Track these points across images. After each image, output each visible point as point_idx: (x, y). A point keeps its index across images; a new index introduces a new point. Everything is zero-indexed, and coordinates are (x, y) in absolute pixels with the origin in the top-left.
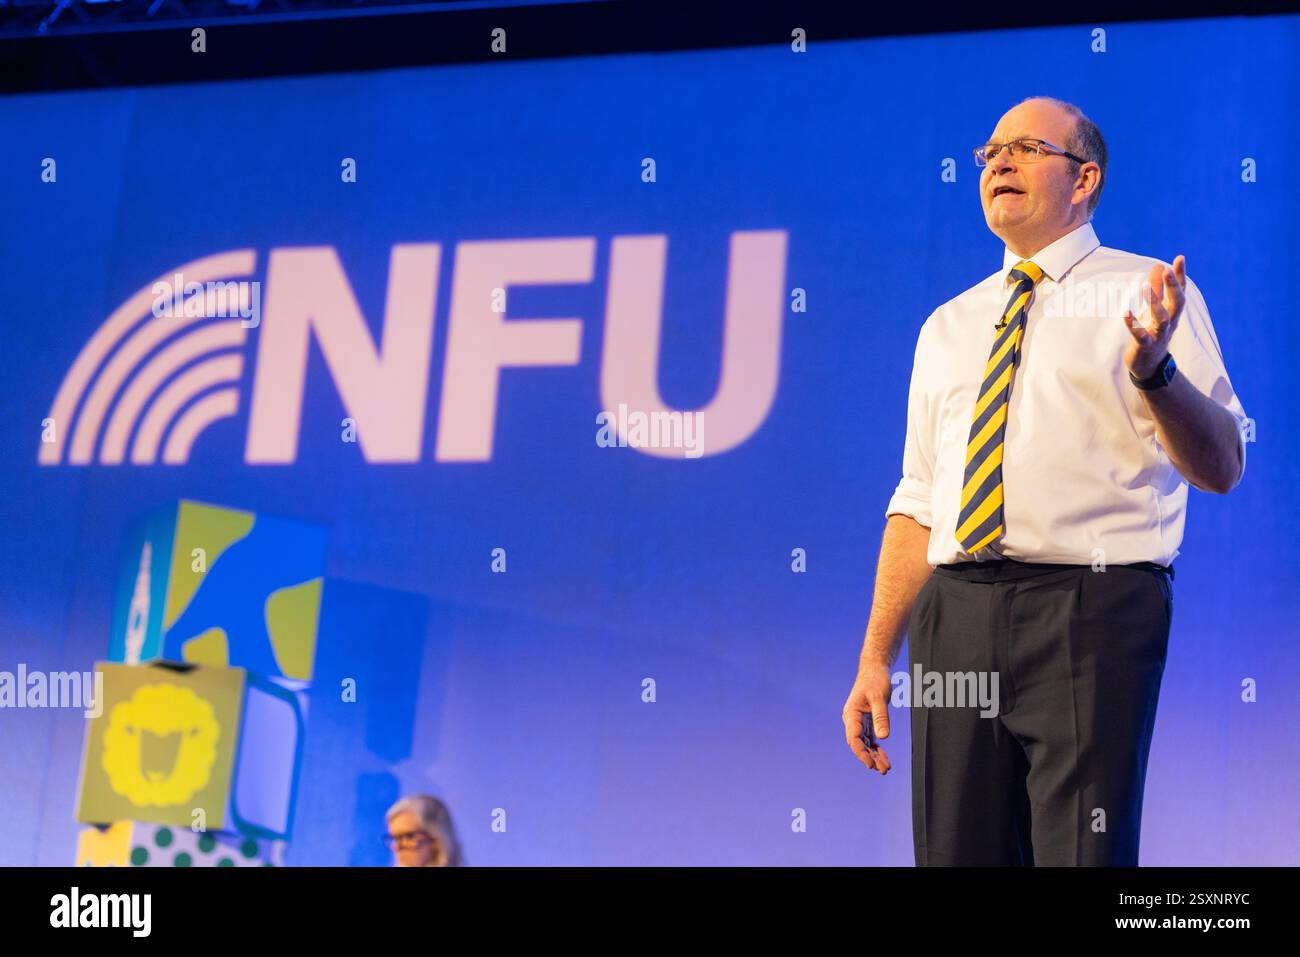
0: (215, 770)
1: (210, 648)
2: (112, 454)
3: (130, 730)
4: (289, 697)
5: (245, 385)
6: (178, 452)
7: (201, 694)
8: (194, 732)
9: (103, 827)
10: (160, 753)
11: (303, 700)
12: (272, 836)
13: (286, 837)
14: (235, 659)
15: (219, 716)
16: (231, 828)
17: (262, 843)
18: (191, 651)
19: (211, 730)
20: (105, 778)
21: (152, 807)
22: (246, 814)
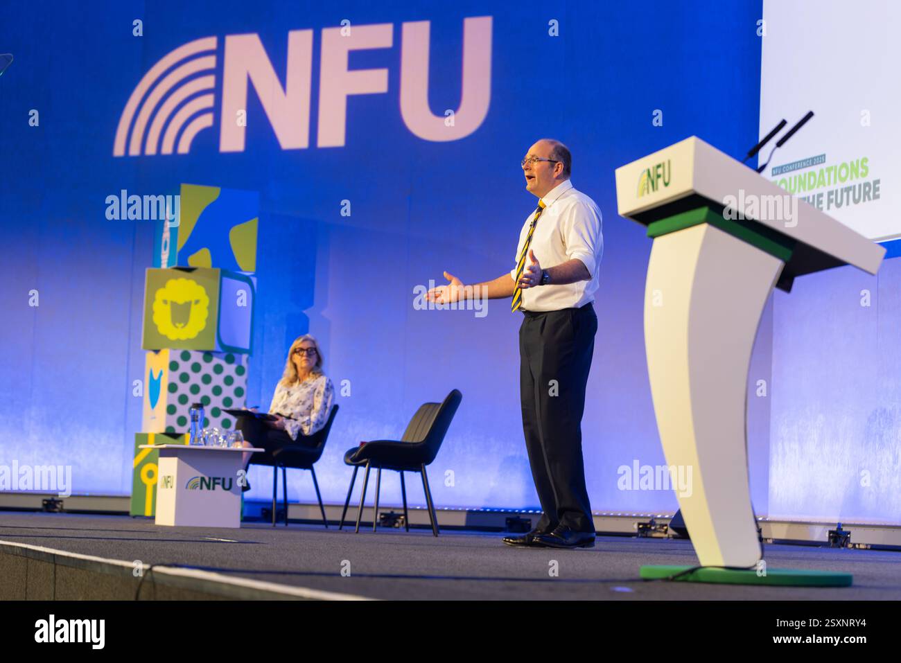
0: (208, 320)
1: (202, 258)
2: (151, 150)
3: (165, 302)
4: (247, 279)
5: (216, 110)
6: (184, 148)
7: (199, 283)
8: (197, 302)
9: (157, 352)
10: (181, 313)
11: (254, 280)
12: (241, 351)
13: (250, 352)
14: (215, 264)
15: (208, 293)
16: (220, 350)
17: (236, 356)
18: (192, 261)
19: (205, 301)
20: (156, 327)
21: (178, 341)
22: (226, 342)
